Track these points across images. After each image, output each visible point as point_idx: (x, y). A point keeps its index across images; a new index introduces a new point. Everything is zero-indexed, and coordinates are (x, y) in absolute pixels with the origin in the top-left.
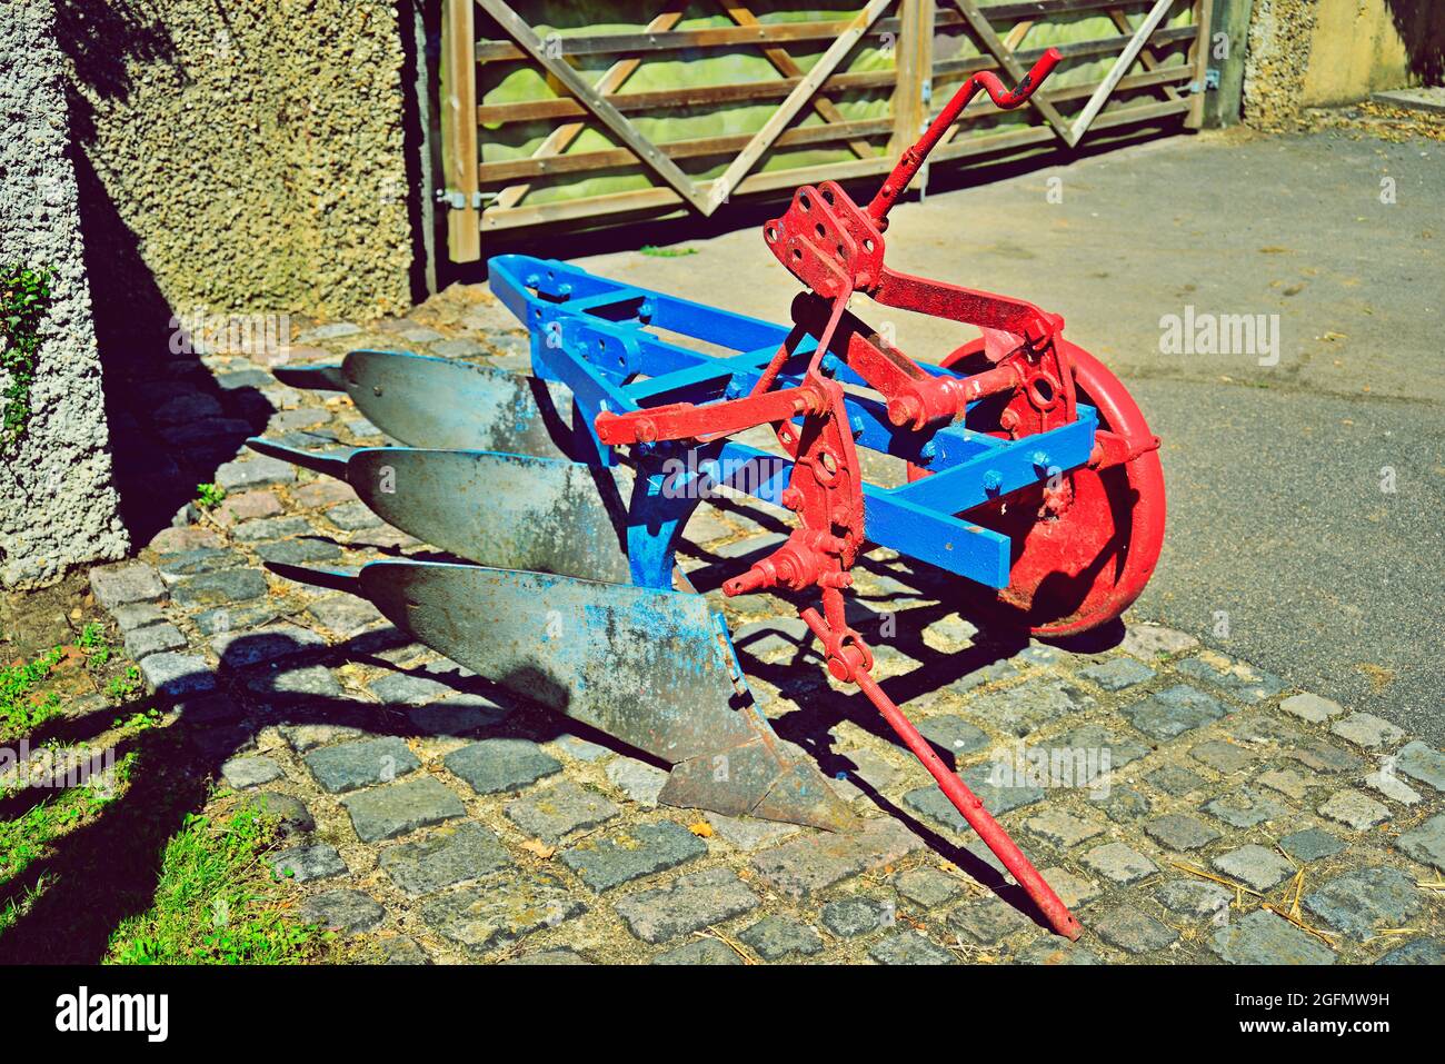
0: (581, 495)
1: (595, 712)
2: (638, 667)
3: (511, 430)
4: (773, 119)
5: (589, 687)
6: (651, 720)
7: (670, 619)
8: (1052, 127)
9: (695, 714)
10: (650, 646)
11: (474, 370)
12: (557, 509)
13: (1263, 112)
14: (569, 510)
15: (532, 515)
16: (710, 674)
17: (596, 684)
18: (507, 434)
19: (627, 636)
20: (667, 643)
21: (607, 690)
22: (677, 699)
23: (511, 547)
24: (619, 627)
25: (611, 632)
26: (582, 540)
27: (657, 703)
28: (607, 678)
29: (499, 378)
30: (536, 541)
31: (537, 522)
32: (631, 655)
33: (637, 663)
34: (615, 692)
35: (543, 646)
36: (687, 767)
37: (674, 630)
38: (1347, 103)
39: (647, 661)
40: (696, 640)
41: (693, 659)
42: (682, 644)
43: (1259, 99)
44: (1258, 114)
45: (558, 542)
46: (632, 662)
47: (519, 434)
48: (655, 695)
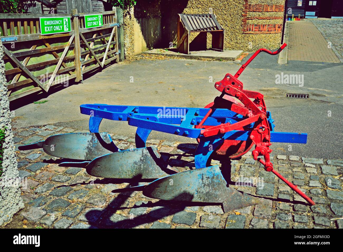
0: (146, 155)
1: (200, 198)
2: (208, 185)
3: (92, 147)
4: (56, 68)
5: (198, 193)
6: (213, 195)
7: (213, 172)
8: (99, 64)
9: (221, 191)
10: (210, 179)
11: (82, 134)
12: (141, 160)
13: (129, 57)
14: (144, 159)
15: (135, 163)
16: (221, 181)
17: (200, 192)
18: (91, 148)
19: (206, 179)
20: (213, 178)
21: (203, 192)
22: (217, 189)
23: (130, 172)
24: (204, 177)
25: (202, 179)
26: (148, 165)
27: (213, 191)
28: (202, 190)
29: (88, 135)
30: (136, 168)
31: (136, 164)
32: (207, 183)
33: (208, 184)
34: (205, 192)
35: (188, 187)
36: (225, 202)
37: (214, 175)
38: (140, 54)
39: (210, 183)
40: (218, 175)
41: (218, 179)
42: (216, 177)
43: (128, 55)
44: (128, 58)
45: (142, 167)
46: (207, 184)
47: (94, 147)
48: (213, 190)
